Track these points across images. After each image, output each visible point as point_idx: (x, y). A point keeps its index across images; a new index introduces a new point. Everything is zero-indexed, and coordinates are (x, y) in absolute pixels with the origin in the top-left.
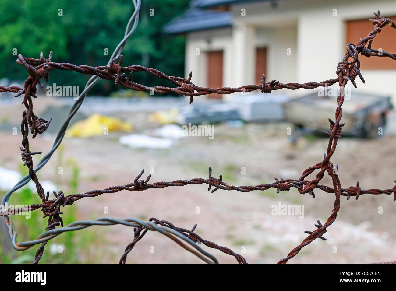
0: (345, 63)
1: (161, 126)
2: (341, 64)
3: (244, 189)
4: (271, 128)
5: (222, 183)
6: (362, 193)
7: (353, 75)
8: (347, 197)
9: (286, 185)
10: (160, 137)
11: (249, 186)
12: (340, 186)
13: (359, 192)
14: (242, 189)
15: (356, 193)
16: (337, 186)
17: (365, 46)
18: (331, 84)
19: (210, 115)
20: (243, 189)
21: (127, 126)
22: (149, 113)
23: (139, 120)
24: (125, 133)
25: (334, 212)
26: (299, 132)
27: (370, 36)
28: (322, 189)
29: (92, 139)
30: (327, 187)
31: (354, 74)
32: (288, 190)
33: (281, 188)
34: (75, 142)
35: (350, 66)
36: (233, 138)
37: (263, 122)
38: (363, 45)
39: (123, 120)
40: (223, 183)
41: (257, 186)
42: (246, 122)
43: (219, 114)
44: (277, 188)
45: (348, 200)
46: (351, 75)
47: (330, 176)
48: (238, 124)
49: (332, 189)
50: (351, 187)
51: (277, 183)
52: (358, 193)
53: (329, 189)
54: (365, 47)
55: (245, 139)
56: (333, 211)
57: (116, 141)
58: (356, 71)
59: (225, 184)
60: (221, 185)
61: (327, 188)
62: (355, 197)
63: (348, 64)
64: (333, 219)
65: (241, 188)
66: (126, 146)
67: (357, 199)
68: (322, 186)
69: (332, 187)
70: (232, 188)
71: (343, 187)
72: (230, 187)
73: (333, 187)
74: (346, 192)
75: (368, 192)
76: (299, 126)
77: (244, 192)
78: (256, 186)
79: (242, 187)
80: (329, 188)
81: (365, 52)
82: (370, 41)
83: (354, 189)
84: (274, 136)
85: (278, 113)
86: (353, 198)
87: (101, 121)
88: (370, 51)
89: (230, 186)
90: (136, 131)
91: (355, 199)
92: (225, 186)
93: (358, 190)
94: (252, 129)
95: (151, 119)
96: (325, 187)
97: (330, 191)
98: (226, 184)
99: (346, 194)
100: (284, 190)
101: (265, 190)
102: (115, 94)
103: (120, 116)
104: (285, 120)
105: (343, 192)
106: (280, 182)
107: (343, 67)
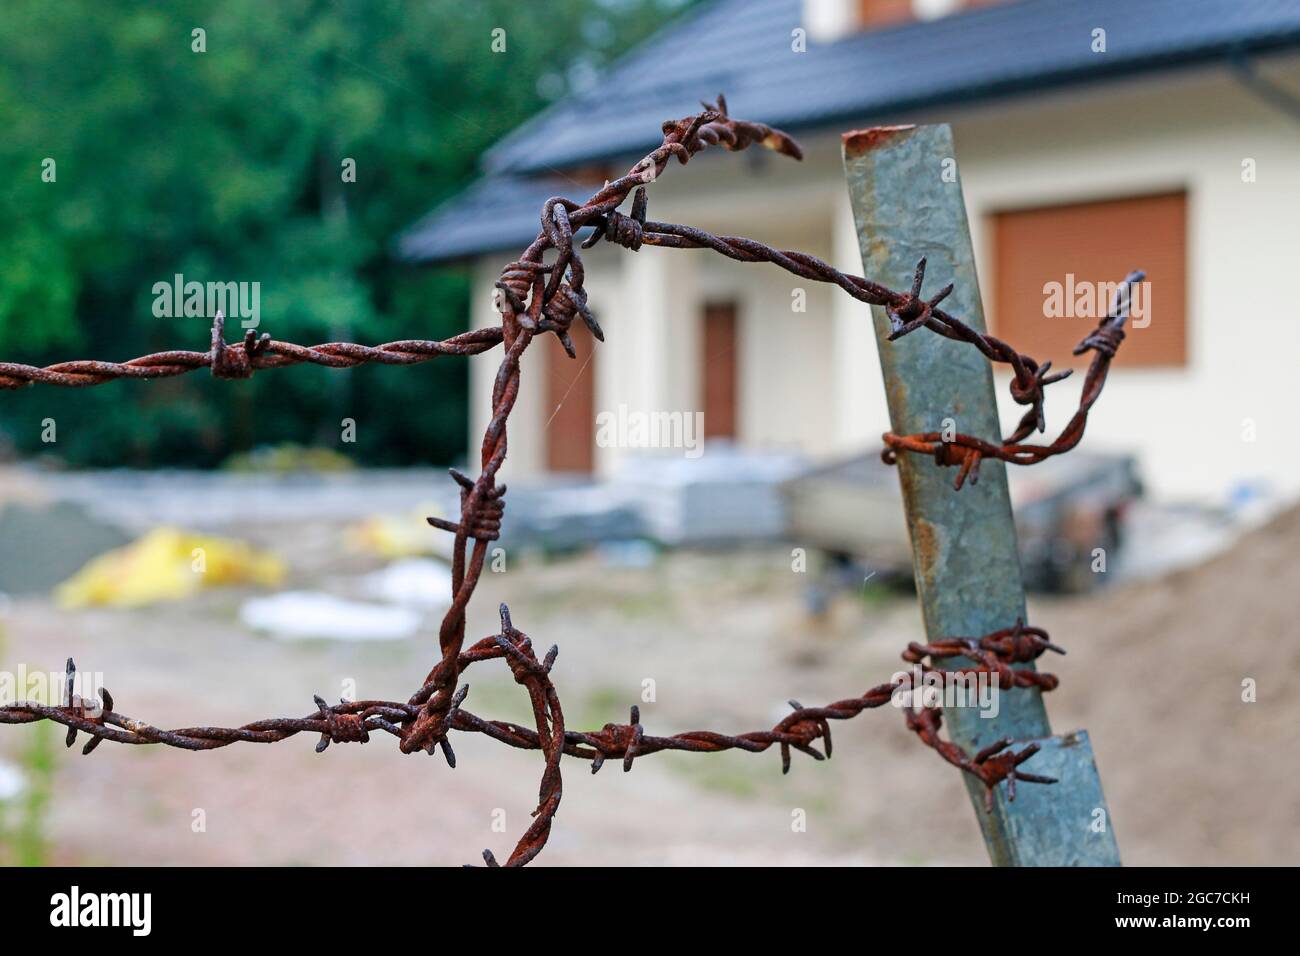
0: (524, 269)
1: (382, 563)
2: (511, 272)
3: (195, 740)
4: (746, 567)
5: (112, 718)
6: (650, 746)
7: (561, 312)
8: (592, 761)
9: (352, 722)
10: (380, 602)
11: (212, 729)
12: (559, 721)
13: (635, 743)
14: (183, 739)
15: (625, 746)
16: (550, 724)
17: (617, 209)
18: (483, 345)
19: (544, 527)
20: (190, 739)
21: (270, 567)
22: (343, 523)
23: (312, 546)
24: (262, 589)
25: (537, 816)
26: (836, 576)
27: (636, 172)
28: (491, 733)
29: (150, 611)
30: (514, 726)
31: (560, 306)
32: (365, 739)
33: (334, 733)
34: (94, 623)
35: (547, 277)
36: (622, 602)
37: (720, 546)
38: (605, 205)
39: (258, 546)
40: (116, 715)
41: (244, 728)
42: (664, 549)
43: (576, 522)
44: (323, 732)
45: (594, 772)
46: (551, 312)
47: (524, 687)
48: (637, 556)
49: (534, 733)
50: (608, 727)
51: (320, 717)
52: (631, 749)
53: (521, 736)
54: (618, 214)
55: (659, 603)
56: (534, 815)
57: (229, 616)
58: (566, 296)
59: (122, 721)
60: (107, 725)
61: (512, 729)
62: (621, 762)
63: (540, 272)
64: (535, 843)
65: (183, 735)
66: (264, 635)
67: (627, 768)
68: (494, 723)
69: (532, 726)
70: (149, 736)
71: (571, 726)
72: (140, 733)
73: (536, 725)
74: (588, 743)
75: (673, 742)
76: (839, 558)
77: (196, 748)
78: (244, 725)
79: (187, 730)
80: (520, 731)
81: (616, 230)
82: (638, 191)
83: (616, 732)
84: (757, 591)
85: (767, 516)
86: (614, 765)
87: (184, 552)
88: (638, 228)
89: (138, 727)
90: (299, 581)
91: (622, 768)
92: (123, 730)
93: (630, 737)
94: (684, 571)
95: (353, 542)
96: (505, 726)
97: (525, 742)
98: (127, 720)
99: (589, 751)
100: (346, 741)
101: (277, 740)
102: (239, 460)
103: (248, 533)
104: (791, 537)
105: (578, 746)
106: (334, 710)
107: (517, 282)
